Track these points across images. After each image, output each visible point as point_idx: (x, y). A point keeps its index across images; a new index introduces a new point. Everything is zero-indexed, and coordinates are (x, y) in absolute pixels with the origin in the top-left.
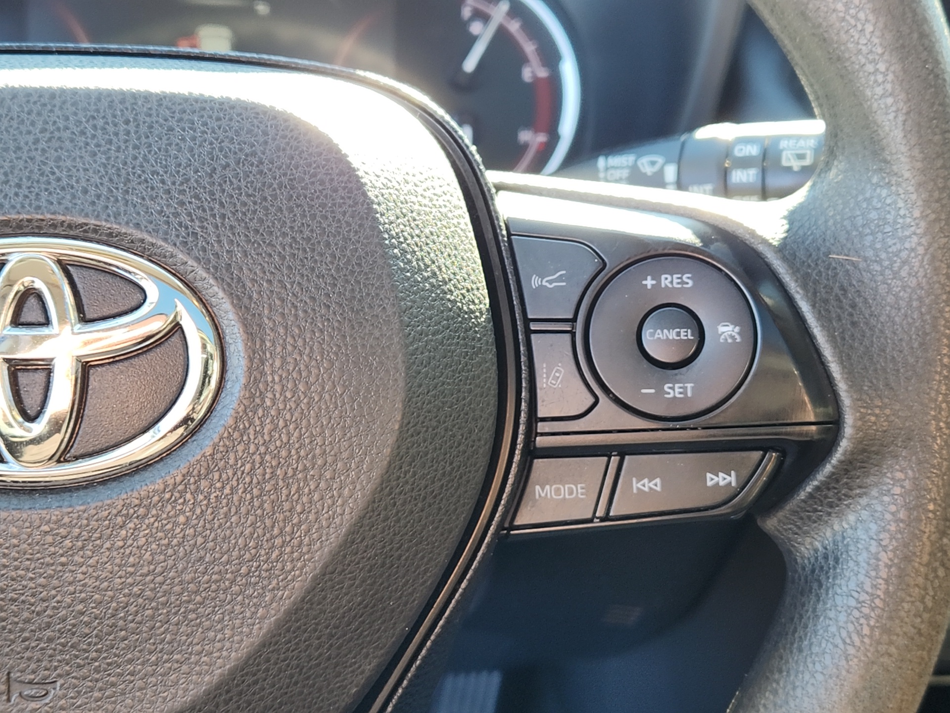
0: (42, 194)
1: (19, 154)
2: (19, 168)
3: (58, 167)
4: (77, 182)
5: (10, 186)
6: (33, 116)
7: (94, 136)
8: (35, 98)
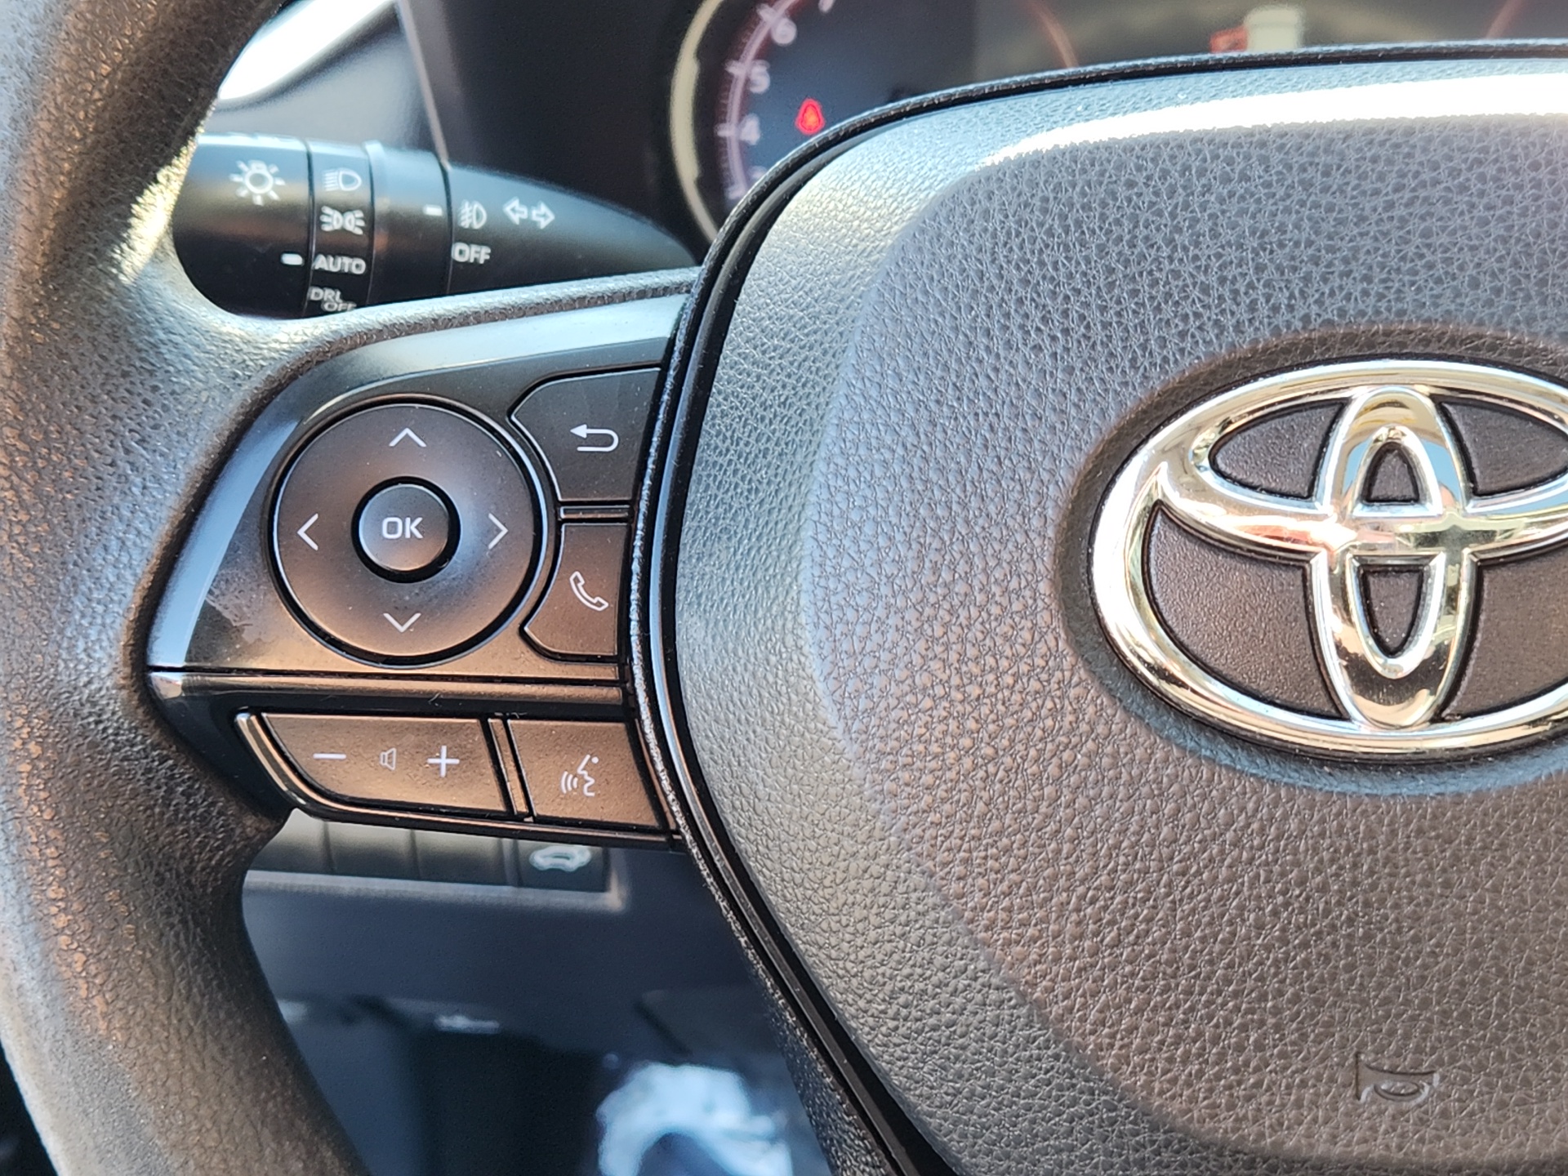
0: (1406, 289)
1: (1364, 227)
2: (1365, 249)
3: (1428, 246)
4: (1461, 268)
5: (1354, 279)
6: (1380, 167)
7: (1482, 194)
8: (1382, 137)
